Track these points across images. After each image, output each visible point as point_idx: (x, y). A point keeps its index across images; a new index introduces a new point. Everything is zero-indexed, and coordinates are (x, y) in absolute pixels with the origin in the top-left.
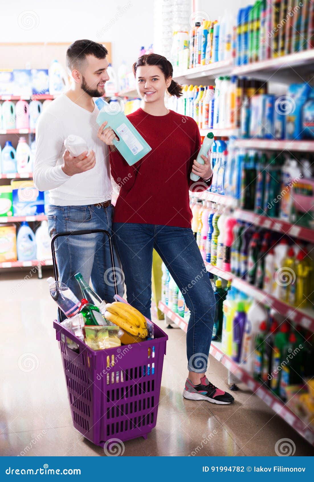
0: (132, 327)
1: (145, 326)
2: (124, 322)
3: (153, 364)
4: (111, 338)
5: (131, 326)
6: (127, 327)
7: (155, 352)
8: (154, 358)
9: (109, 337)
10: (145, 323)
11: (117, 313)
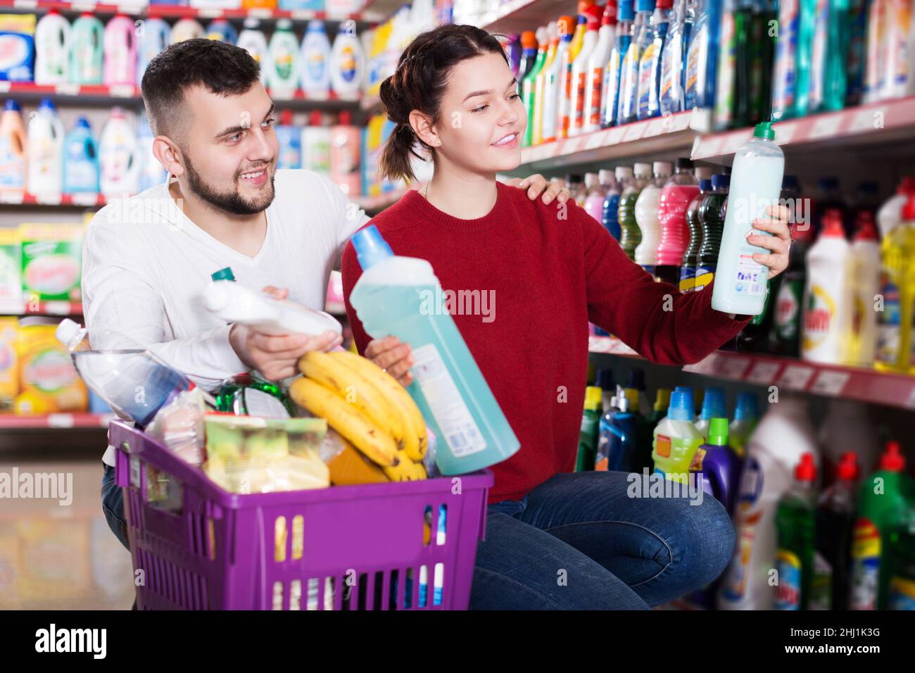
0: (375, 434)
1: (420, 451)
2: (348, 412)
3: (439, 569)
4: (294, 459)
5: (370, 429)
6: (357, 430)
7: (446, 531)
8: (441, 547)
9: (291, 453)
10: (421, 440)
11: (332, 381)
